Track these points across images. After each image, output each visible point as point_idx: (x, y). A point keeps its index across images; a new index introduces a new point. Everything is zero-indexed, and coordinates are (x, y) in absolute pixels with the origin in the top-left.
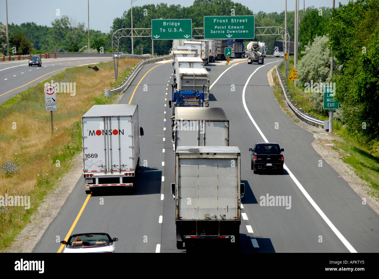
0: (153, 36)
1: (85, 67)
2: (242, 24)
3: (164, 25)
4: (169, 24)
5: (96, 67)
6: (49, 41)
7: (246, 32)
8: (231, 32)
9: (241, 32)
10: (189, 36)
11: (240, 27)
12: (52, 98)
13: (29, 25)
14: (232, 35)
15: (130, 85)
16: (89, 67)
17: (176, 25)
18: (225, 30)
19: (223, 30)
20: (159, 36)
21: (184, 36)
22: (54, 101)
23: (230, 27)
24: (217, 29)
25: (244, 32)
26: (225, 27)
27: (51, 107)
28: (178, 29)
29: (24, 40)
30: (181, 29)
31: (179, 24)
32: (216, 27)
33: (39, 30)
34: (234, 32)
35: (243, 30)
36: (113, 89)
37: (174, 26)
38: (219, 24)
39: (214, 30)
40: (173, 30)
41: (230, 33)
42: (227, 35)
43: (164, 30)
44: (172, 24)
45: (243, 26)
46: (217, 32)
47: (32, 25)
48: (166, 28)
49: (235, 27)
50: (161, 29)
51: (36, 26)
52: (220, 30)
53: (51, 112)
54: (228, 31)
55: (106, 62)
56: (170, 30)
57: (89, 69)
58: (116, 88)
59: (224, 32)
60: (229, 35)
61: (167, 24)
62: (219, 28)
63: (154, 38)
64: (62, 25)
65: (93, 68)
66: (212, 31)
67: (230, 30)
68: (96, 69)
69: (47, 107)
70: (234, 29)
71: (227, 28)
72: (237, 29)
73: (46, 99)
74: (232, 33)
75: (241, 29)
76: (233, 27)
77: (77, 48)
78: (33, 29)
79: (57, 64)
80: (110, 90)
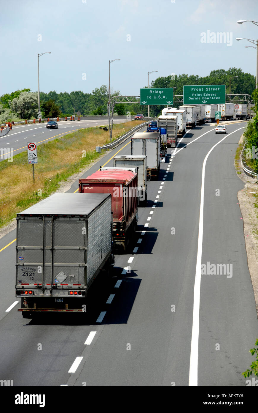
0: (141, 102)
1: (97, 128)
2: (215, 92)
3: (150, 93)
4: (154, 92)
5: (106, 128)
6: (90, 107)
7: (218, 98)
8: (206, 98)
9: (214, 98)
10: (171, 102)
11: (214, 94)
12: (34, 154)
13: (77, 93)
14: (206, 101)
15: (123, 143)
16: (100, 128)
17: (160, 93)
18: (201, 97)
19: (199, 97)
20: (146, 102)
21: (167, 102)
22: (35, 155)
23: (205, 95)
24: (194, 96)
25: (217, 98)
26: (201, 94)
27: (33, 160)
28: (162, 96)
29: (54, 106)
30: (164, 96)
31: (162, 92)
32: (193, 94)
33: (85, 97)
34: (208, 98)
35: (215, 97)
36: (104, 146)
37: (159, 93)
38: (196, 92)
39: (192, 97)
40: (157, 97)
41: (204, 100)
42: (202, 101)
43: (150, 98)
44: (157, 92)
45: (216, 94)
46: (195, 99)
47: (79, 93)
48: (152, 95)
49: (209, 95)
50: (148, 96)
51: (83, 94)
52: (196, 97)
53: (33, 164)
54: (203, 98)
55: (119, 124)
56: (155, 98)
57: (100, 129)
58: (106, 145)
59: (200, 99)
60: (204, 101)
61: (152, 92)
62: (196, 95)
63: (142, 104)
64: (101, 93)
65: (104, 129)
66: (190, 98)
67: (205, 97)
68: (106, 129)
69: (29, 161)
70: (208, 96)
71: (203, 95)
72: (210, 96)
73: (29, 154)
74: (207, 100)
75: (214, 96)
76: (207, 94)
77: (101, 112)
78: (80, 97)
79: (77, 126)
80: (100, 147)
